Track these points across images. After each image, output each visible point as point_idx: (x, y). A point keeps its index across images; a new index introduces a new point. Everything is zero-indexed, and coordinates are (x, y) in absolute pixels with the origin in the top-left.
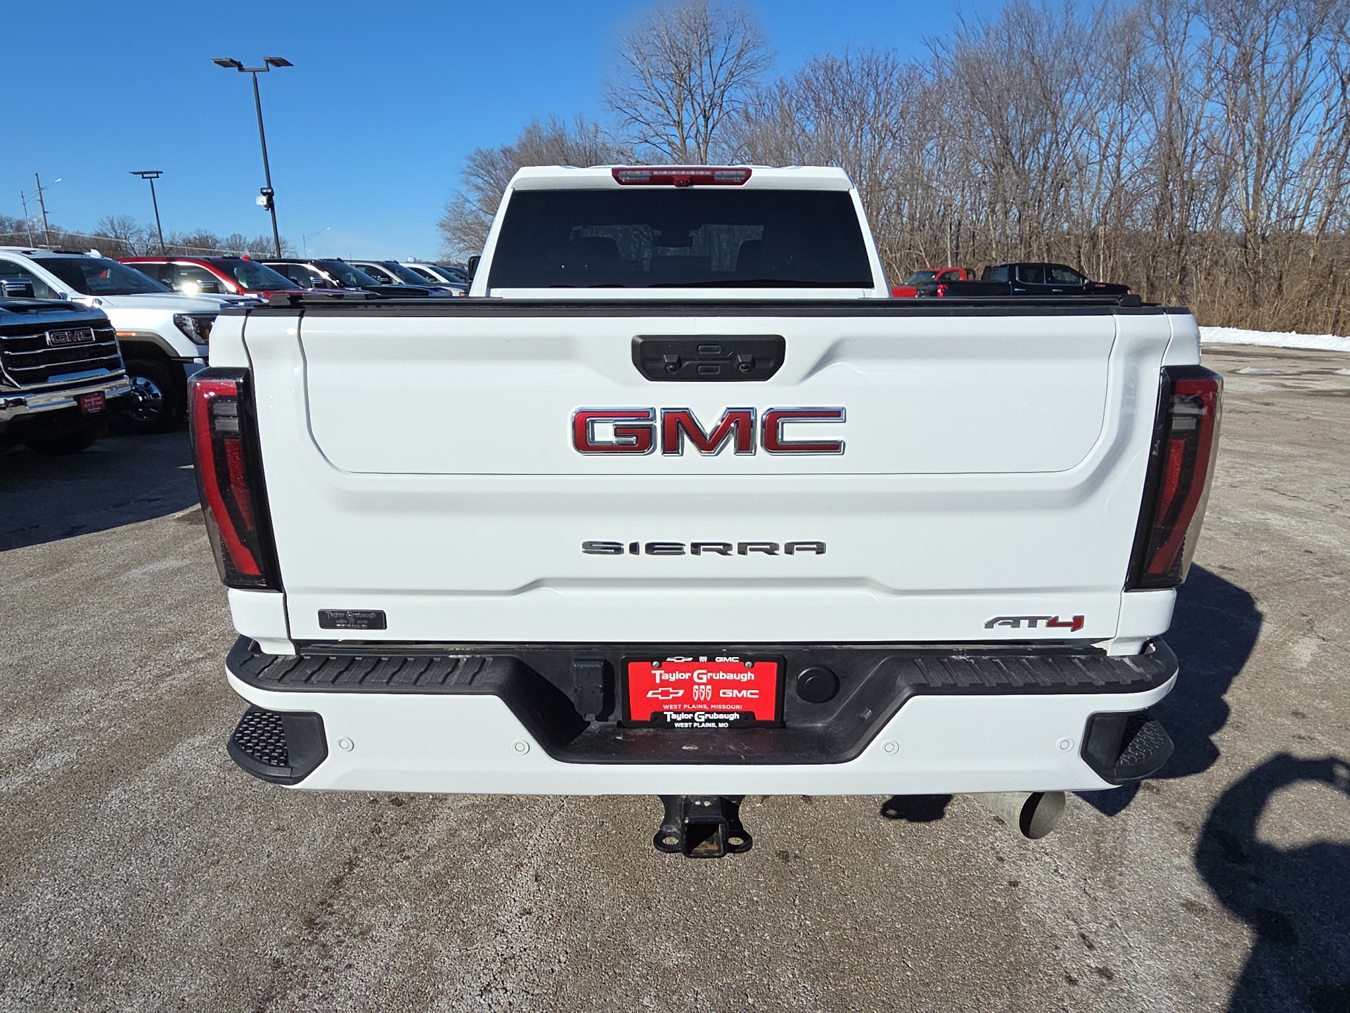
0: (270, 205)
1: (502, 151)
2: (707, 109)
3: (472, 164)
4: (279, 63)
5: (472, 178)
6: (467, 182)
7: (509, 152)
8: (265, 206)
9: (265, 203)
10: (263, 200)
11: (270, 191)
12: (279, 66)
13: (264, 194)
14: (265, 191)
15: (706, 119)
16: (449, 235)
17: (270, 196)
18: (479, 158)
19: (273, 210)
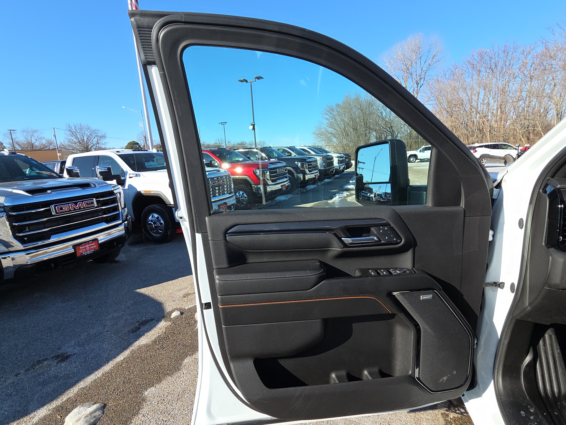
0: (254, 129)
1: (336, 105)
2: (418, 80)
3: (325, 111)
4: (259, 78)
5: (325, 116)
6: (323, 117)
7: (338, 105)
8: (252, 129)
9: (252, 128)
10: (251, 127)
11: (254, 124)
12: (259, 79)
13: (252, 125)
14: (252, 124)
15: (418, 84)
16: (316, 136)
17: (254, 125)
18: (328, 108)
19: (254, 131)
